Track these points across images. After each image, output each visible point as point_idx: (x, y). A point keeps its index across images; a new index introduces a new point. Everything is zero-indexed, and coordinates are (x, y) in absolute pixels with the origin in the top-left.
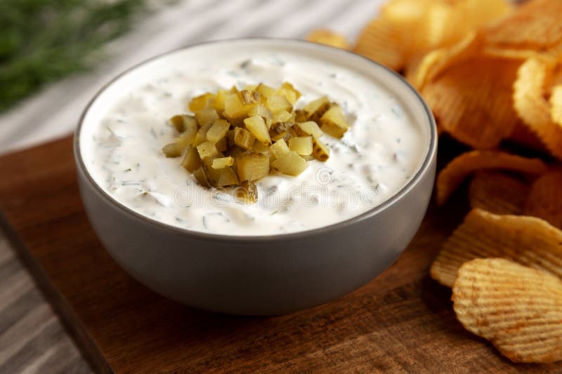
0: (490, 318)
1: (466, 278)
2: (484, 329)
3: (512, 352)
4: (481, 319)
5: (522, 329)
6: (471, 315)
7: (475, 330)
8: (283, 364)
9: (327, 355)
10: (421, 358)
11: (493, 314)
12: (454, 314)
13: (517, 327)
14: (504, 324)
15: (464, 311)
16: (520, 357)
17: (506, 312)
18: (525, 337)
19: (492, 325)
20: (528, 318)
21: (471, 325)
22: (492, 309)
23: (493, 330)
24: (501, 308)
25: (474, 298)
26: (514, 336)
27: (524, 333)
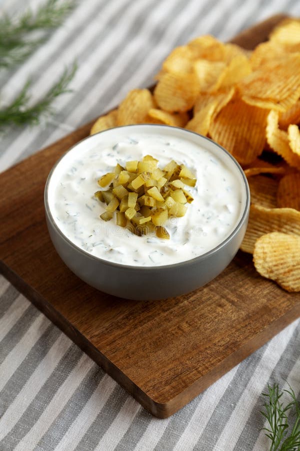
0: (274, 268)
1: (259, 248)
2: (271, 275)
3: (289, 286)
4: (269, 270)
5: (292, 273)
6: (263, 268)
7: (267, 276)
8: (168, 312)
9: (190, 303)
10: (240, 297)
11: (275, 266)
12: (255, 269)
13: (289, 272)
14: (282, 271)
15: (261, 267)
16: (293, 289)
17: (282, 264)
18: (294, 277)
19: (276, 272)
20: (294, 266)
21: (264, 273)
22: (274, 263)
23: (277, 275)
24: (278, 262)
25: (264, 259)
26: (288, 277)
27: (293, 275)
